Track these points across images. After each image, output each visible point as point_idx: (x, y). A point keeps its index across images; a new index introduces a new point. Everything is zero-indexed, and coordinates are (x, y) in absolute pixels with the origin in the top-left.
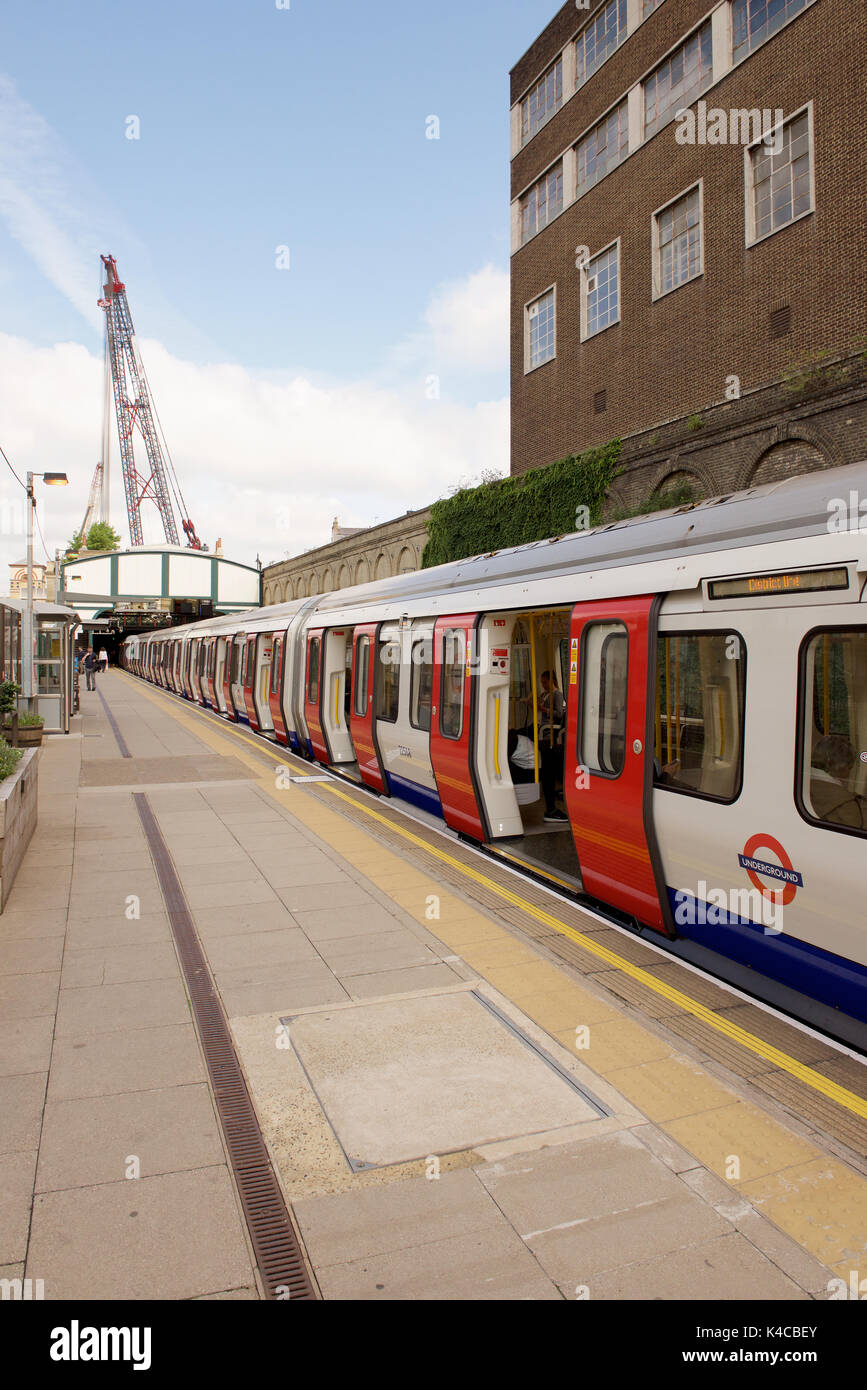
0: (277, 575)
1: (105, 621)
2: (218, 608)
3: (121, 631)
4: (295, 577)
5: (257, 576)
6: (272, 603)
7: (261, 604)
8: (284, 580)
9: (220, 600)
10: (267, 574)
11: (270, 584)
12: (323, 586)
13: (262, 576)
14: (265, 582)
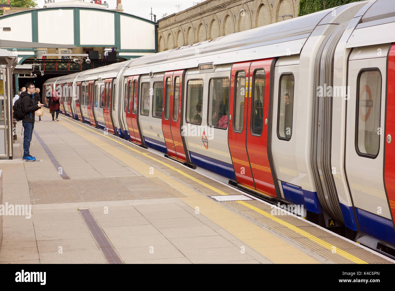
0: (170, 25)
1: (29, 66)
2: (121, 54)
3: (43, 74)
4: (186, 26)
5: (153, 27)
6: (166, 50)
7: (157, 50)
8: (176, 30)
9: (122, 47)
10: (161, 25)
11: (164, 33)
12: (210, 34)
13: (157, 27)
14: (159, 31)
